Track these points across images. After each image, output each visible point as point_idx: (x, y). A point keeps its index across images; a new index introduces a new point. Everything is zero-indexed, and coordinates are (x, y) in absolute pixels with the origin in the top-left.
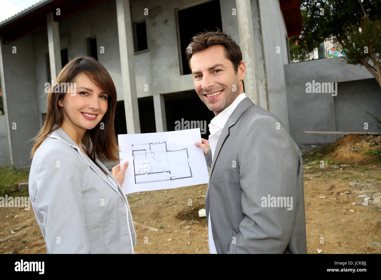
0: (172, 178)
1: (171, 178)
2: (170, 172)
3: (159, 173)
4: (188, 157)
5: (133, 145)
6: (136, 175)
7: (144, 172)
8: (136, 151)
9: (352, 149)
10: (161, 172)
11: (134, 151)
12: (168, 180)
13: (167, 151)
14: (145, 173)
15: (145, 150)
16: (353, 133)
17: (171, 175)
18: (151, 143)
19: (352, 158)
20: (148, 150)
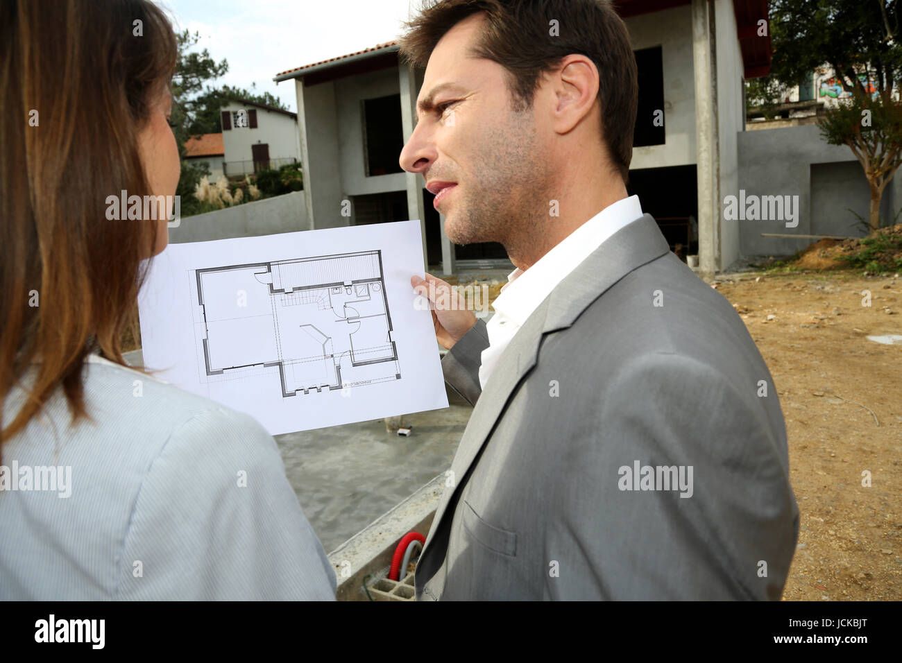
0: (265, 269)
1: (270, 270)
2: (272, 291)
3: (309, 287)
4: (205, 342)
5: (398, 377)
6: (379, 279)
7: (355, 288)
8: (386, 360)
9: (822, 255)
10: (300, 288)
11: (393, 359)
12: (278, 263)
13: (280, 364)
14: (353, 287)
15: (354, 365)
16: (830, 237)
17: (267, 278)
18: (336, 388)
19: (819, 264)
20: (346, 364)
